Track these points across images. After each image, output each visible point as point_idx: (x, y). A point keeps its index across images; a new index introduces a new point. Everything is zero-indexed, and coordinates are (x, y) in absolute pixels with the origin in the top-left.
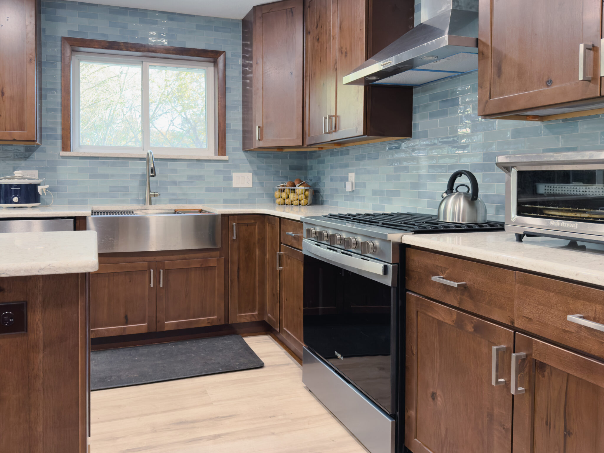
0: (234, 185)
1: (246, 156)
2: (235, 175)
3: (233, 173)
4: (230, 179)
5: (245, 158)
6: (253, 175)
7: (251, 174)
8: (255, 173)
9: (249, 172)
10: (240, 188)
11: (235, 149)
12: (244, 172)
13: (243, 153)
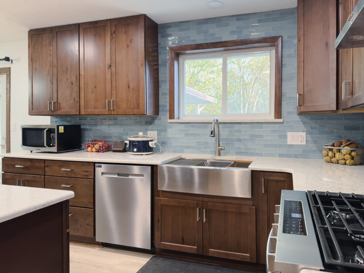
0: (289, 143)
1: (300, 118)
2: (289, 134)
3: (288, 133)
4: (285, 137)
5: (299, 119)
6: (306, 134)
7: (305, 133)
8: (308, 133)
9: (303, 131)
10: (295, 145)
11: (289, 113)
12: (299, 131)
13: (297, 116)
